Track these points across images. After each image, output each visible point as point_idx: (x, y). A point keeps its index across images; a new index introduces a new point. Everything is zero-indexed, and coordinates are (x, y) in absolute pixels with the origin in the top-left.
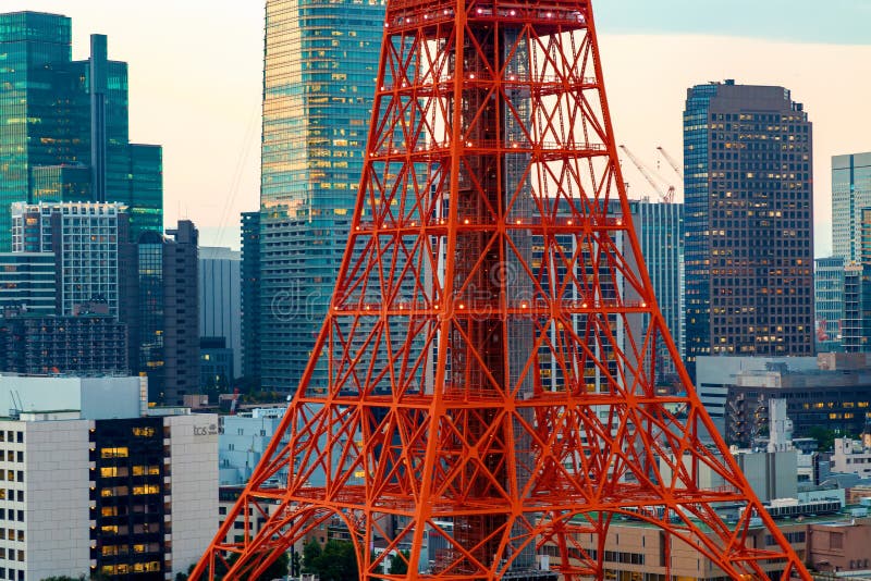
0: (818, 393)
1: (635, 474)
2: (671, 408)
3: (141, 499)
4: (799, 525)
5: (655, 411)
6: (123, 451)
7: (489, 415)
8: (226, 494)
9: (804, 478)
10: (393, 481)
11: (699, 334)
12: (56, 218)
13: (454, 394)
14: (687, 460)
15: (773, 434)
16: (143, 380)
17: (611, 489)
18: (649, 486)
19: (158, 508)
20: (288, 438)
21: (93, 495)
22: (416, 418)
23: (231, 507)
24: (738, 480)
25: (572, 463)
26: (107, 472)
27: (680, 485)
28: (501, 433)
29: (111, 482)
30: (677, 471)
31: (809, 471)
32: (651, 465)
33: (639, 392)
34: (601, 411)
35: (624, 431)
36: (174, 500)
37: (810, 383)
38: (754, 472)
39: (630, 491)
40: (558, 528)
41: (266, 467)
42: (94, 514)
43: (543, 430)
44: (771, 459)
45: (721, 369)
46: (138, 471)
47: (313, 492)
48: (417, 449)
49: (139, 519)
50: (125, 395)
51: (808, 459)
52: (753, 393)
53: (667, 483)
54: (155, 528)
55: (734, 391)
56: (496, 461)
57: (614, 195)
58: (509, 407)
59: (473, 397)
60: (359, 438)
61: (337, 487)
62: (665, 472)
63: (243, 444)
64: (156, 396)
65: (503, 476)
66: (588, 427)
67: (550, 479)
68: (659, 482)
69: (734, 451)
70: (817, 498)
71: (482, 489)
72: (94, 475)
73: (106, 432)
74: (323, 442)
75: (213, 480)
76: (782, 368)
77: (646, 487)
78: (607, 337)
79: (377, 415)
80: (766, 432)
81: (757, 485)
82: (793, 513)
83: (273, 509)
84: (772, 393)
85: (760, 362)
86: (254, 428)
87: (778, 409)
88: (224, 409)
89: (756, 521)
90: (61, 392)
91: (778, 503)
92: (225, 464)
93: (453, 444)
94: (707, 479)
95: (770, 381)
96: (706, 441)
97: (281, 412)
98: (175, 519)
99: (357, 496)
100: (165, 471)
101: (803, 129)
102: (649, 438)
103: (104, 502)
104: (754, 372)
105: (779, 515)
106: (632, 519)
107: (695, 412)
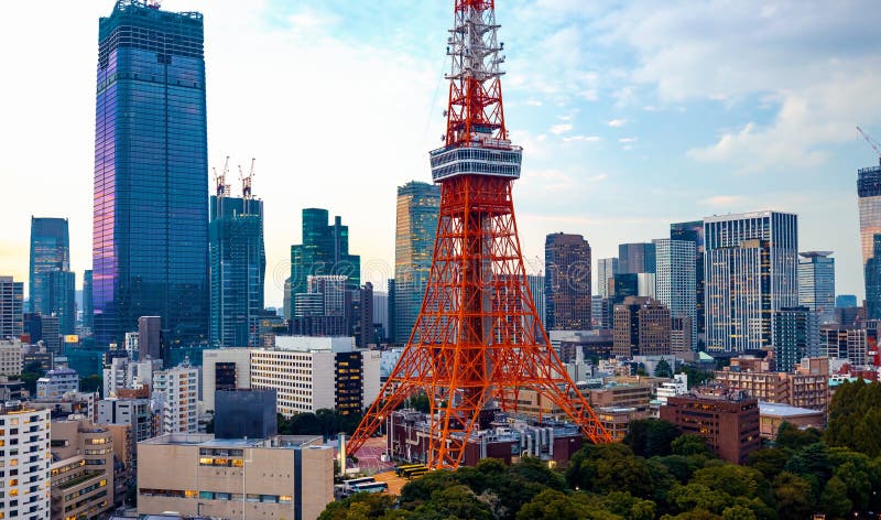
0: (593, 344)
1: (529, 373)
2: (540, 349)
3: (354, 381)
4: (587, 391)
5: (535, 350)
6: (347, 364)
7: (477, 351)
8: (383, 379)
9: (588, 374)
10: (442, 374)
11: (551, 324)
12: (323, 282)
13: (464, 343)
14: (547, 367)
15: (578, 358)
16: (353, 339)
17: (520, 378)
18: (534, 377)
19: (359, 384)
20: (405, 359)
21: (336, 379)
22: (450, 352)
23: (385, 384)
24: (565, 375)
25: (506, 369)
26: (341, 371)
27: (545, 377)
28: (481, 357)
29: (342, 375)
30: (544, 371)
31: (590, 372)
32: (534, 369)
33: (530, 343)
34: (516, 350)
35: (525, 358)
36: (365, 381)
37: (590, 340)
38: (571, 371)
39: (526, 379)
40: (501, 392)
41: (397, 370)
42: (336, 386)
43: (496, 357)
44: (577, 367)
45: (558, 335)
46: (352, 371)
47: (414, 379)
48: (451, 364)
49: (352, 388)
50: (347, 344)
51: (589, 367)
52: (570, 344)
53: (540, 376)
54: (358, 391)
55: (563, 343)
56: (479, 368)
57: (521, 273)
58: (484, 349)
59: (471, 345)
60: (430, 359)
61: (422, 377)
62: (539, 371)
63: (389, 362)
64: (358, 344)
65: (482, 374)
66: (511, 356)
67: (498, 374)
68: (537, 375)
69: (564, 364)
70: (593, 381)
71: (474, 378)
72: (336, 372)
73: (340, 357)
74: (418, 361)
75: (378, 374)
76: (580, 335)
77: (532, 377)
78: (518, 324)
79: (437, 351)
80: (575, 358)
81: (572, 378)
82: (585, 387)
83: (399, 385)
84: (577, 344)
85: (572, 333)
86: (392, 356)
87: (579, 350)
88: (382, 349)
89: (571, 390)
90: (325, 343)
91: (580, 383)
92: (382, 369)
93: (463, 361)
94: (554, 374)
95: (576, 339)
96: (554, 361)
97: (402, 350)
98: (365, 388)
99: (430, 380)
100: (361, 371)
101: (588, 250)
102: (534, 360)
103: (339, 382)
104: (570, 336)
105: (580, 387)
106: (527, 388)
107: (549, 350)
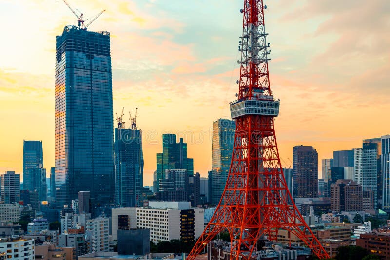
0: (319, 205)
1: (283, 220)
2: (290, 208)
3: (190, 225)
4: (315, 230)
5: (287, 209)
6: (186, 216)
7: (255, 209)
8: (206, 224)
9: (316, 221)
10: (237, 222)
11: (296, 194)
12: (174, 172)
13: (248, 205)
14: (293, 218)
15: (310, 213)
16: (190, 202)
17: (279, 223)
18: (286, 223)
19: (193, 226)
20: (217, 213)
21: (181, 224)
22: (241, 210)
23: (206, 226)
24: (303, 222)
25: (271, 218)
26: (183, 219)
27: (292, 223)
28: (258, 212)
29: (184, 221)
30: (292, 220)
31: (317, 220)
32: (287, 219)
33: (284, 205)
34: (277, 208)
35: (281, 213)
36: (196, 225)
37: (318, 203)
38: (307, 220)
39: (283, 224)
40: (268, 231)
41: (213, 219)
42: (181, 227)
43: (265, 212)
44: (310, 218)
45: (299, 200)
46: (189, 219)
47: (222, 224)
48: (241, 216)
49: (189, 228)
50: (187, 205)
51: (317, 218)
52: (306, 205)
53: (290, 222)
54: (192, 234)
55: (303, 205)
56: (257, 218)
57: (279, 167)
58: (259, 208)
59: (252, 206)
60: (231, 213)
61: (226, 223)
62: (289, 220)
63: (208, 215)
64: (192, 205)
65: (258, 221)
66: (274, 211)
67: (267, 221)
68: (288, 222)
69: (303, 216)
70: (319, 225)
71: (254, 223)
72: (181, 220)
73: (183, 212)
74: (224, 214)
75: (203, 221)
76: (312, 200)
77: (285, 223)
78: (278, 195)
79: (234, 209)
80: (309, 213)
81: (307, 223)
82: (314, 228)
83: (214, 227)
84: (310, 205)
85: (308, 199)
86: (211, 211)
87: (311, 208)
88: (205, 208)
89: (307, 230)
90: (175, 205)
91: (311, 226)
92: (205, 218)
93: (248, 214)
94: (297, 221)
95: (310, 203)
96: (297, 214)
97: (216, 208)
98: (196, 228)
99: (230, 224)
100: (194, 219)
101: (316, 154)
102: (286, 214)
103: (182, 225)
104: (307, 201)
105: (311, 228)
106: (283, 229)
107: (295, 208)
